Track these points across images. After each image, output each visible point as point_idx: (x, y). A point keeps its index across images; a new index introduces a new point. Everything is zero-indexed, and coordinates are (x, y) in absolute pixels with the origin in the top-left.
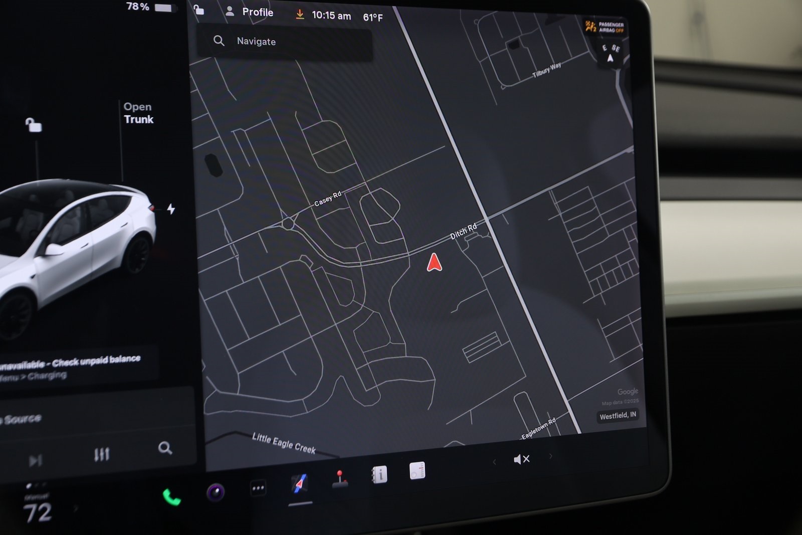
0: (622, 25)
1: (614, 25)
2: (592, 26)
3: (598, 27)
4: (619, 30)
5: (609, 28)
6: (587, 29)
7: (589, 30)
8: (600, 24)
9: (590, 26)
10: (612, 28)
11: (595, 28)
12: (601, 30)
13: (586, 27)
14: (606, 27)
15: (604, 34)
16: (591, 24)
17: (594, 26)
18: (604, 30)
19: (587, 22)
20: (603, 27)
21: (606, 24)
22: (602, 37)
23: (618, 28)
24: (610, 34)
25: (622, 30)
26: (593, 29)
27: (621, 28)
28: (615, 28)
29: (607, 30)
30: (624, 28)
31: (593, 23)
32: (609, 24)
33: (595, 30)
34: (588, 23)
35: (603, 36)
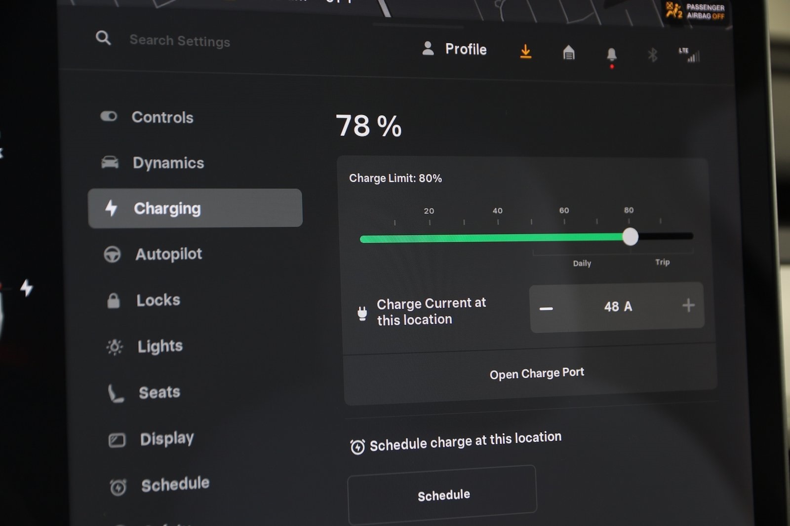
0: (722, 8)
1: (710, 8)
2: (676, 10)
3: (685, 11)
4: (718, 16)
5: (702, 12)
6: (668, 15)
7: (671, 16)
8: (689, 6)
9: (673, 10)
10: (706, 12)
11: (681, 13)
12: (689, 16)
13: (667, 11)
14: (698, 12)
15: (695, 21)
16: (674, 7)
17: (679, 10)
18: (695, 15)
19: (668, 3)
20: (692, 11)
21: (698, 7)
22: (691, 27)
23: (717, 12)
24: (704, 21)
25: (722, 16)
26: (677, 14)
27: (721, 12)
28: (712, 12)
29: (699, 16)
30: (726, 12)
31: (677, 5)
32: (702, 7)
33: (680, 16)
34: (670, 6)
35: (692, 24)
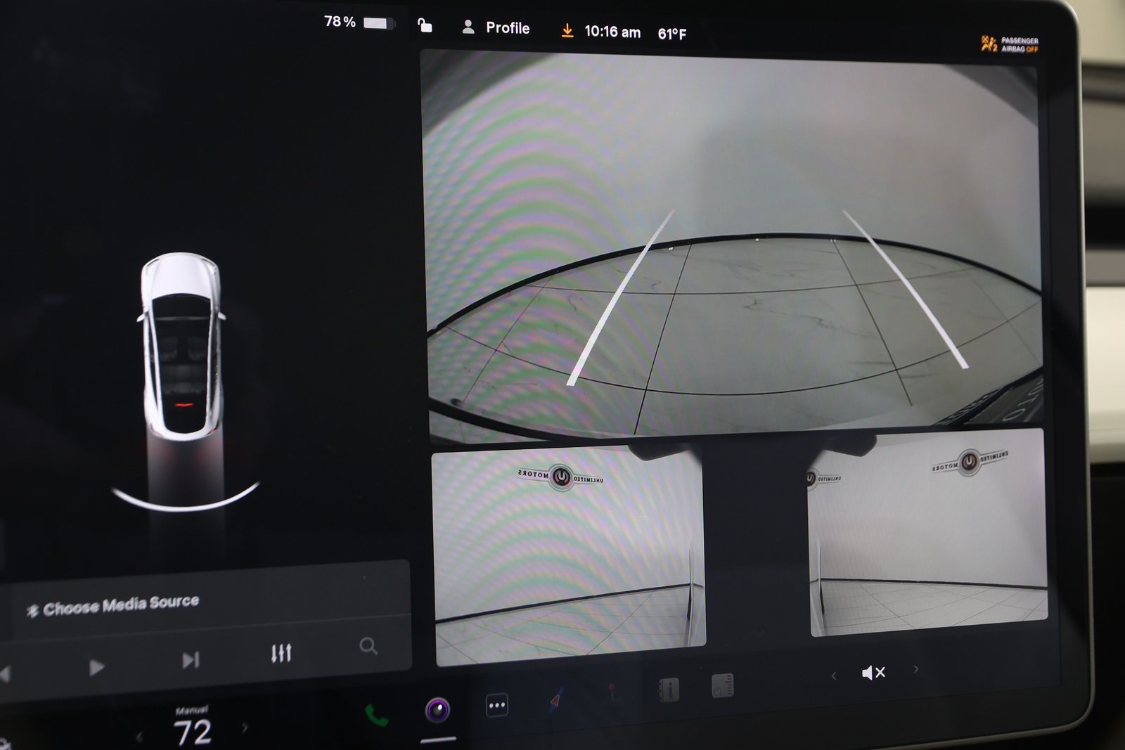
0: (1036, 41)
1: (1024, 41)
2: (991, 44)
3: (1000, 45)
4: (1031, 49)
5: (1017, 45)
6: (983, 48)
7: (986, 49)
8: (1004, 40)
9: (988, 44)
10: (1020, 45)
11: (996, 46)
12: (1004, 49)
13: (982, 45)
14: (1012, 45)
15: (1010, 54)
16: (989, 41)
17: (994, 43)
18: (1009, 49)
19: (983, 37)
20: (1007, 45)
21: (1012, 40)
23: (1030, 45)
24: (1018, 54)
25: (1036, 49)
26: (992, 48)
27: (1035, 45)
28: (1026, 46)
29: (1014, 49)
30: (1039, 45)
31: (992, 39)
32: (1017, 41)
33: (995, 50)
34: (985, 39)
35: (1007, 57)
